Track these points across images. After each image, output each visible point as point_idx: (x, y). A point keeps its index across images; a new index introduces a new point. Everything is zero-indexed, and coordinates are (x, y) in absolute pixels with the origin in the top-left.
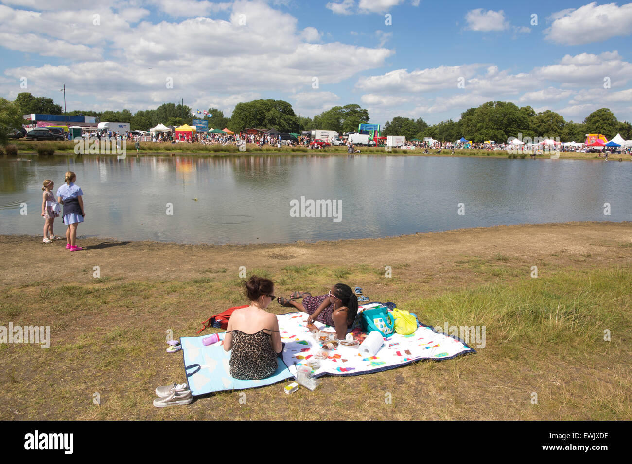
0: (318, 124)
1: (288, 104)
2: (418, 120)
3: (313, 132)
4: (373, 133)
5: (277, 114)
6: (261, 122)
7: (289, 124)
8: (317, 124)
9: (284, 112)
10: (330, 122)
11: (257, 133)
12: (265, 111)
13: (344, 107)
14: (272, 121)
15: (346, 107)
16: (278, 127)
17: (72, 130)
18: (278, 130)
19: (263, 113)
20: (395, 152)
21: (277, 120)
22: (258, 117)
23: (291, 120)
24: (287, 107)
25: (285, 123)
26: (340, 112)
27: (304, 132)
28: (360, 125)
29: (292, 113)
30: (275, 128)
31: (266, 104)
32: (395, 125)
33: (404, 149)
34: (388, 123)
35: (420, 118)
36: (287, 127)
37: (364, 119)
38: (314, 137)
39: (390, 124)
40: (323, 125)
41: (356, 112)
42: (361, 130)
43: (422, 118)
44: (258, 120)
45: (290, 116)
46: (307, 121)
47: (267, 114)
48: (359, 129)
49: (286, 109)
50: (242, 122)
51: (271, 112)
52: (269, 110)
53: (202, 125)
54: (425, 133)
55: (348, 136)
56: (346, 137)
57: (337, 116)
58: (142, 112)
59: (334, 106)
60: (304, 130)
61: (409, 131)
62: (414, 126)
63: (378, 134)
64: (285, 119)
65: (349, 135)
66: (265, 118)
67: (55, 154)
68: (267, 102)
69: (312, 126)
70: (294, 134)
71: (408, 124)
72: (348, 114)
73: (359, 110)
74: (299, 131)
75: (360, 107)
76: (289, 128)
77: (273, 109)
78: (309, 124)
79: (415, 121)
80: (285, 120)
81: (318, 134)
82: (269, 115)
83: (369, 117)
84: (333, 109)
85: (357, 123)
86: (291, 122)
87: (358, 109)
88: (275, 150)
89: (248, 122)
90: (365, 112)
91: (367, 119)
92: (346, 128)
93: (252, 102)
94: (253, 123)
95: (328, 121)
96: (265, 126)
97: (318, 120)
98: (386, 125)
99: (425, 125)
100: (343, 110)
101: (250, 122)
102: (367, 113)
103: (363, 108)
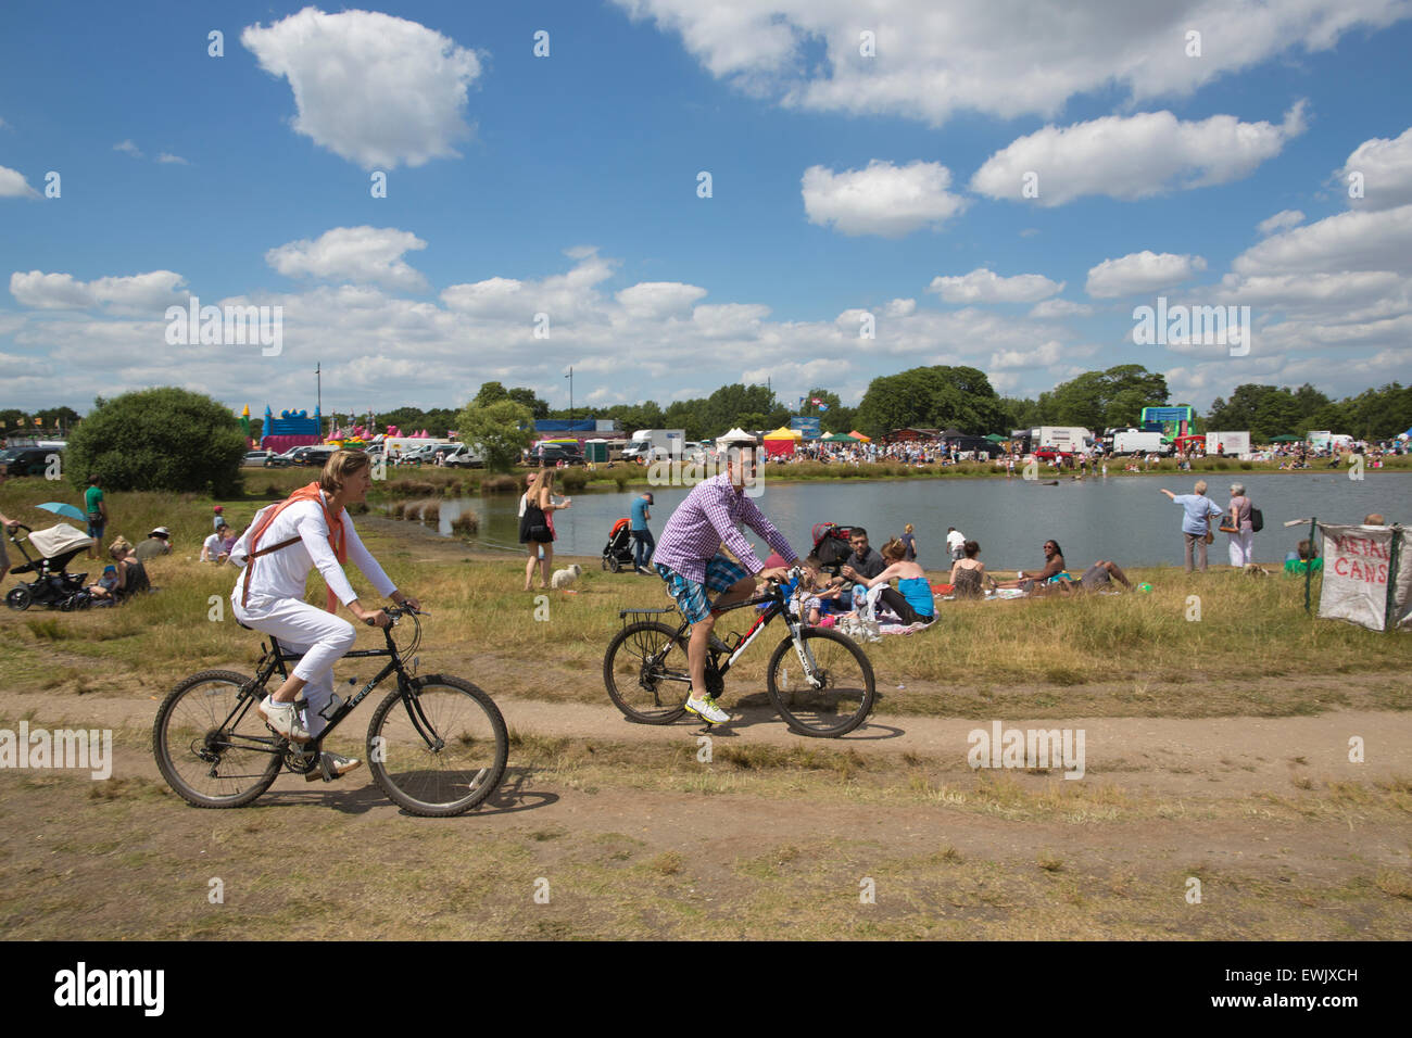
0: (1049, 412)
1: (979, 372)
2: (1301, 390)
3: (1035, 433)
4: (1177, 428)
5: (957, 395)
6: (922, 415)
7: (983, 415)
8: (1047, 411)
9: (972, 390)
10: (1075, 406)
11: (917, 437)
12: (930, 390)
13: (1108, 371)
14: (947, 412)
15: (1112, 372)
16: (959, 422)
17: (593, 446)
18: (961, 430)
19: (927, 394)
20: (1223, 467)
21: (957, 408)
22: (917, 405)
23: (987, 407)
24: (978, 378)
25: (973, 413)
26: (1099, 384)
27: (1015, 433)
28: (1144, 410)
29: (987, 391)
30: (953, 425)
31: (933, 377)
32: (1239, 406)
33: (1245, 459)
34: (1219, 402)
35: (1307, 385)
36: (979, 421)
37: (1155, 396)
38: (1038, 441)
39: (1227, 402)
40: (1060, 414)
41: (1137, 381)
42: (1148, 421)
43: (1311, 384)
44: (916, 409)
45: (984, 399)
46: (1023, 408)
47: (935, 396)
48: (1143, 418)
49: (974, 383)
50: (884, 416)
51: (943, 393)
52: (938, 389)
53: (809, 428)
54: (1317, 421)
55: (1112, 436)
56: (1110, 440)
57: (1089, 394)
58: (680, 403)
59: (1083, 371)
60: (1015, 426)
61: (1277, 416)
62: (1290, 404)
63: (1190, 429)
64: (973, 405)
65: (1116, 435)
66: (931, 406)
67: (586, 487)
68: (933, 373)
69: (1034, 415)
70: (994, 437)
71: (1274, 400)
72: (1118, 387)
73: (1143, 377)
74: (1003, 431)
75: (1145, 371)
76: (983, 424)
77: (948, 385)
78: (1029, 413)
79: (1294, 391)
80: (974, 407)
81: (1045, 435)
82: (939, 398)
83: (1169, 391)
84: (1083, 378)
85: (1139, 406)
86: (987, 412)
87: (1142, 375)
88: (958, 472)
89: (896, 415)
90: (1159, 379)
91: (1165, 394)
92: (1114, 417)
93: (903, 374)
94: (906, 417)
95: (1070, 405)
96: (933, 422)
97: (1049, 403)
98: (1214, 407)
99: (1321, 400)
100: (1105, 378)
101: (900, 415)
102: (1162, 382)
103: (1153, 371)
